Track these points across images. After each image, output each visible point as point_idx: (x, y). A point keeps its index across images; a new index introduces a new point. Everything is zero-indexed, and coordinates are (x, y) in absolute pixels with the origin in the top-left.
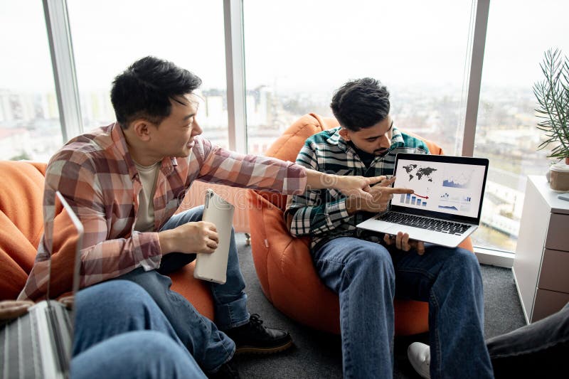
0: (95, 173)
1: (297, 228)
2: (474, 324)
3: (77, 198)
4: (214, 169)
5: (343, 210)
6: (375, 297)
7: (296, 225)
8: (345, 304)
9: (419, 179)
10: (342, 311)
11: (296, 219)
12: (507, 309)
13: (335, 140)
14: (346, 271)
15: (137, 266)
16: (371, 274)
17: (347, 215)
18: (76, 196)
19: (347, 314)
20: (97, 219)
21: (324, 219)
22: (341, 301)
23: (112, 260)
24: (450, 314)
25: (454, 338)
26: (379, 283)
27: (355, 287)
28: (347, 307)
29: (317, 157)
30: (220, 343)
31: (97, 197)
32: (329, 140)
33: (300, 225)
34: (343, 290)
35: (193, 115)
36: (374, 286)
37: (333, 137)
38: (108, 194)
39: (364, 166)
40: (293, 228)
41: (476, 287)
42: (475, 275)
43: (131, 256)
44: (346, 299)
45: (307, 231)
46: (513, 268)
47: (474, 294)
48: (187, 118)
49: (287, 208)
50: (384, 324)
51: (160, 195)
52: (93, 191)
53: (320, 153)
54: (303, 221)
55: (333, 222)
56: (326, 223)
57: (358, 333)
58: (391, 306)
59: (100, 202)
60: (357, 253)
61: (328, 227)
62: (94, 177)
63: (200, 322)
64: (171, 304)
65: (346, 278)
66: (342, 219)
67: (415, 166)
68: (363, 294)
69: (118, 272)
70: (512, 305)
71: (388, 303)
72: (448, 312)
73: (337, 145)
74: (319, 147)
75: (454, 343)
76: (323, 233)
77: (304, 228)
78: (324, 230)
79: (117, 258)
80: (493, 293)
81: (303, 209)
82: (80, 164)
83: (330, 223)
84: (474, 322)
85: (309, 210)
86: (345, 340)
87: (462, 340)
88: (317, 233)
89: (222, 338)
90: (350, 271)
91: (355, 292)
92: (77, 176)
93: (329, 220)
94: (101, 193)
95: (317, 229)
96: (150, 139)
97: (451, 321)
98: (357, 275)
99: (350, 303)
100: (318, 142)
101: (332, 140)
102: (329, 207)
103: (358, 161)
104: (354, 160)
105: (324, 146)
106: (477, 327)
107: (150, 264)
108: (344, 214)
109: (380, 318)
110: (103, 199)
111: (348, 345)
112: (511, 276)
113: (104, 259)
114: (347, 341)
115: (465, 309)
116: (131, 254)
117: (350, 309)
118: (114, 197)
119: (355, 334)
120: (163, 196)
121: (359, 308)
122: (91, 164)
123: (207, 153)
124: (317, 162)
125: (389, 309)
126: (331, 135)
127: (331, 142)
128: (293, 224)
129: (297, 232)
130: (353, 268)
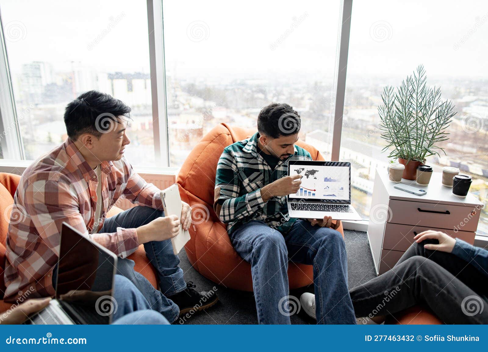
1: (224, 216)
2: (342, 281)
3: (60, 205)
5: (259, 198)
6: (276, 269)
7: (224, 213)
8: (255, 276)
9: (307, 178)
10: (254, 282)
11: (224, 208)
12: (364, 263)
13: (248, 148)
14: (255, 253)
16: (271, 254)
17: (263, 201)
18: (59, 203)
19: (257, 284)
21: (245, 205)
22: (253, 275)
24: (327, 275)
25: (330, 292)
26: (278, 260)
27: (262, 264)
28: (257, 278)
29: (237, 162)
30: (170, 308)
31: (73, 201)
32: (244, 149)
33: (227, 212)
34: (254, 265)
35: (124, 130)
36: (274, 262)
37: (246, 147)
38: (81, 196)
39: (270, 169)
40: (221, 216)
41: (342, 257)
42: (341, 248)
44: (256, 273)
45: (232, 217)
46: (367, 232)
47: (341, 262)
48: (120, 132)
49: (215, 200)
50: (283, 288)
52: (71, 197)
53: (239, 160)
54: (229, 209)
55: (251, 207)
56: (247, 209)
57: (267, 296)
58: (286, 274)
60: (261, 239)
61: (248, 212)
63: (154, 292)
65: (255, 257)
66: (258, 205)
67: (303, 169)
68: (267, 269)
70: (367, 260)
71: (284, 272)
72: (326, 275)
73: (250, 153)
74: (237, 154)
75: (330, 295)
76: (245, 217)
77: (230, 215)
78: (246, 215)
80: (355, 251)
81: (229, 200)
83: (250, 209)
84: (342, 280)
85: (233, 200)
86: (258, 301)
87: (335, 292)
88: (240, 218)
89: (171, 304)
90: (257, 253)
91: (262, 268)
92: (57, 189)
93: (249, 207)
94: (76, 197)
95: (240, 215)
96: (93, 147)
97: (328, 280)
98: (262, 256)
99: (259, 275)
100: (235, 151)
101: (246, 149)
102: (248, 197)
103: (265, 165)
104: (263, 164)
105: (240, 154)
106: (344, 283)
108: (260, 201)
109: (280, 284)
110: (78, 201)
111: (260, 305)
112: (366, 238)
114: (260, 302)
115: (336, 272)
117: (260, 280)
119: (265, 296)
121: (265, 278)
124: (236, 166)
125: (285, 277)
126: (245, 145)
127: (246, 151)
128: (221, 213)
129: (224, 219)
130: (259, 250)
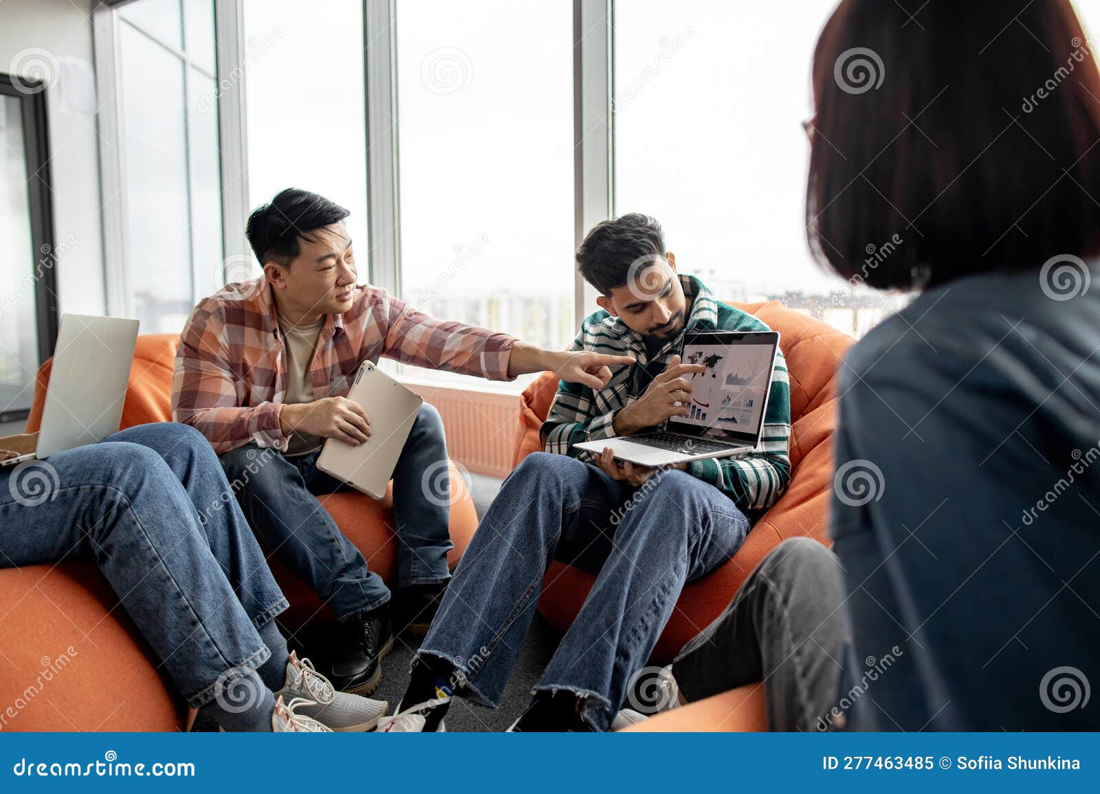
0: (224, 324)
3: (201, 350)
4: (401, 339)
5: (608, 425)
15: (251, 439)
18: (200, 348)
20: (221, 377)
23: (225, 426)
30: (357, 580)
31: (223, 353)
38: (236, 349)
43: (245, 425)
51: (321, 367)
52: (218, 344)
53: (591, 339)
59: (227, 359)
62: (222, 330)
63: (333, 541)
64: (284, 498)
69: (229, 443)
74: (593, 330)
79: (230, 425)
82: (211, 312)
85: (570, 427)
92: (205, 325)
94: (228, 347)
100: (595, 323)
104: (632, 349)
105: (602, 329)
107: (265, 440)
108: (609, 431)
110: (230, 354)
113: (216, 424)
116: (246, 423)
118: (243, 354)
120: (325, 370)
122: (221, 313)
123: (394, 317)
127: (607, 322)
